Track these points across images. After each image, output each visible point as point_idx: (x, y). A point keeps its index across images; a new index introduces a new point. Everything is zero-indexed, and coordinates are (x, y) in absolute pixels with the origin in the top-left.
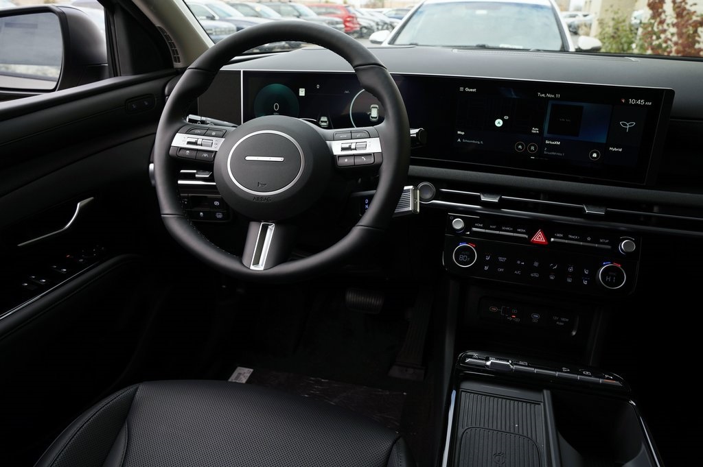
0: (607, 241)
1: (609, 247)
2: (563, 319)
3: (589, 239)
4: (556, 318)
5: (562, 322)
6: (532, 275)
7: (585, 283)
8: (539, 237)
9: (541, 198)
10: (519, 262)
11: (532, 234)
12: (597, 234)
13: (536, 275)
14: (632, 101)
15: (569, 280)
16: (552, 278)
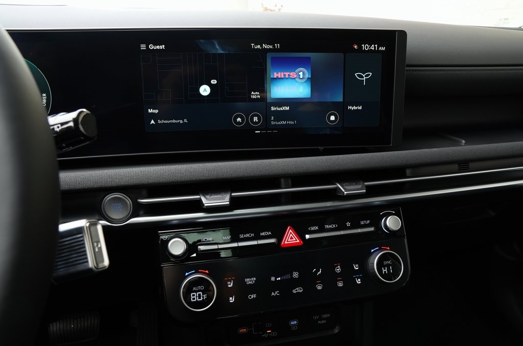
0: (368, 222)
1: (372, 229)
2: (325, 316)
3: (348, 224)
4: (317, 317)
5: (324, 319)
6: (294, 291)
7: (359, 281)
8: (291, 238)
9: (283, 185)
10: (273, 279)
11: (280, 236)
12: (355, 216)
13: (299, 290)
14: (365, 47)
15: (340, 284)
16: (319, 288)
